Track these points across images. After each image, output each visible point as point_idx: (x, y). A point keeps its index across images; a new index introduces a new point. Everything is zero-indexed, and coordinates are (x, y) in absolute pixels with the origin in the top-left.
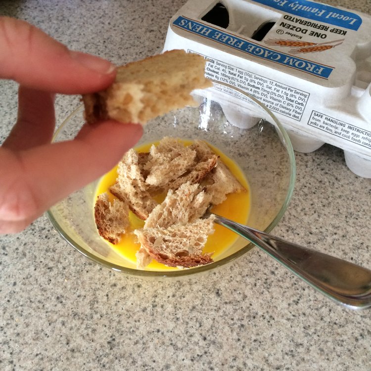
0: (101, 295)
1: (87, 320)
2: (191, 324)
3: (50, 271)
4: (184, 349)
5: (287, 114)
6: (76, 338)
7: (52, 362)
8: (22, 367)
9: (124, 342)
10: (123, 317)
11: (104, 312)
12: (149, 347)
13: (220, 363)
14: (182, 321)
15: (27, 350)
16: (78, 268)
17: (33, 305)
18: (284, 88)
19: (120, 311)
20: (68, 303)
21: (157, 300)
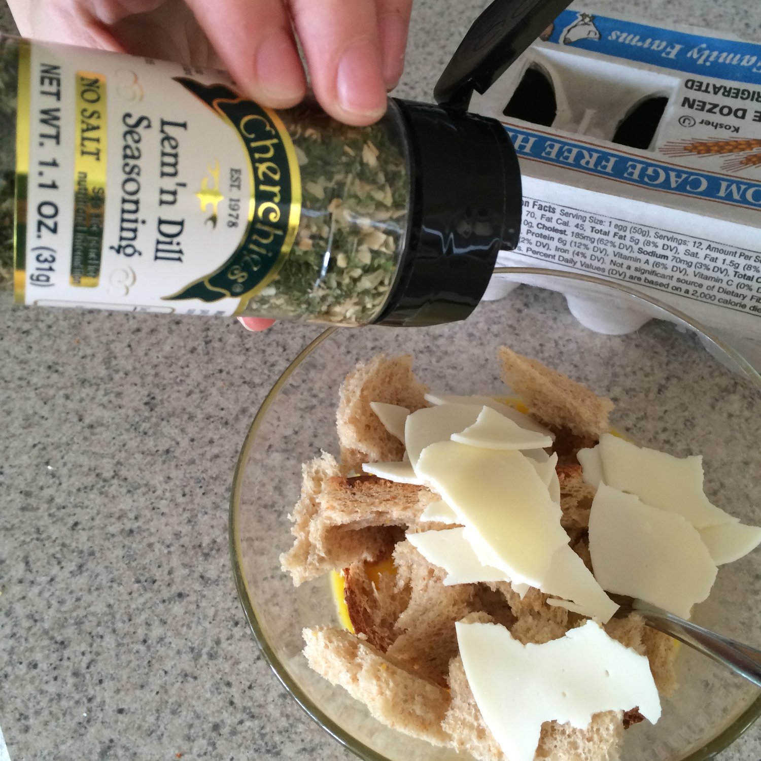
0: (119, 348)
1: (105, 383)
2: (269, 350)
3: (27, 335)
4: (264, 384)
6: (91, 410)
7: (62, 448)
8: (15, 466)
9: (169, 397)
10: (161, 367)
11: (130, 368)
12: (211, 394)
13: (327, 387)
14: (255, 350)
15: (16, 444)
16: (73, 321)
17: (12, 385)
19: (155, 361)
20: (69, 370)
21: (210, 333)
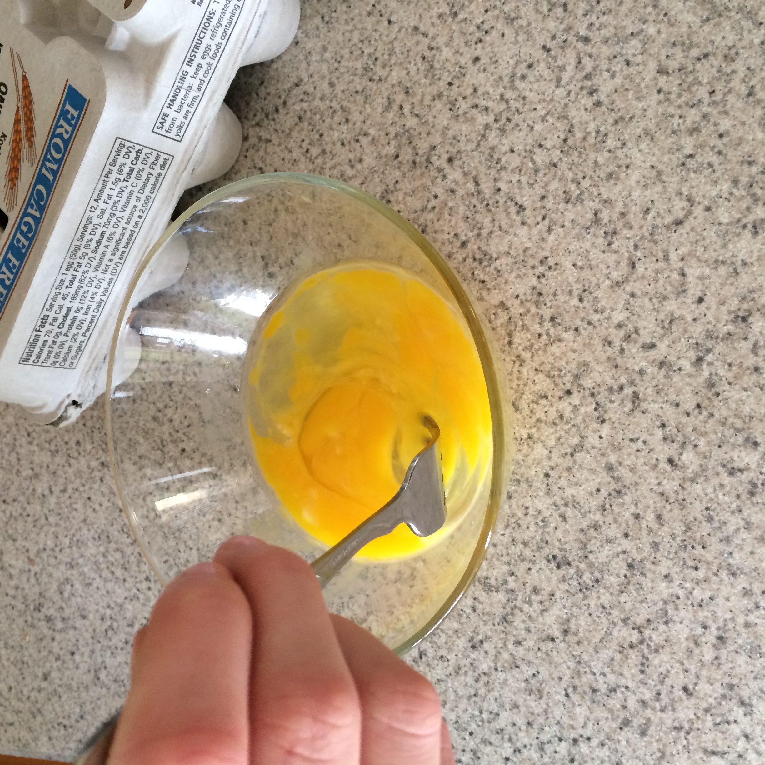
1: (516, 600)
2: (540, 414)
3: (426, 655)
4: (583, 434)
5: (157, 180)
6: (544, 625)
7: (582, 670)
8: (585, 723)
9: (559, 540)
10: (518, 536)
11: (505, 568)
12: (573, 496)
13: (614, 371)
14: (534, 430)
15: (558, 713)
17: (482, 691)
18: (104, 186)
19: (506, 539)
20: (485, 630)
